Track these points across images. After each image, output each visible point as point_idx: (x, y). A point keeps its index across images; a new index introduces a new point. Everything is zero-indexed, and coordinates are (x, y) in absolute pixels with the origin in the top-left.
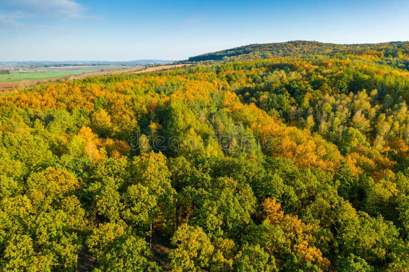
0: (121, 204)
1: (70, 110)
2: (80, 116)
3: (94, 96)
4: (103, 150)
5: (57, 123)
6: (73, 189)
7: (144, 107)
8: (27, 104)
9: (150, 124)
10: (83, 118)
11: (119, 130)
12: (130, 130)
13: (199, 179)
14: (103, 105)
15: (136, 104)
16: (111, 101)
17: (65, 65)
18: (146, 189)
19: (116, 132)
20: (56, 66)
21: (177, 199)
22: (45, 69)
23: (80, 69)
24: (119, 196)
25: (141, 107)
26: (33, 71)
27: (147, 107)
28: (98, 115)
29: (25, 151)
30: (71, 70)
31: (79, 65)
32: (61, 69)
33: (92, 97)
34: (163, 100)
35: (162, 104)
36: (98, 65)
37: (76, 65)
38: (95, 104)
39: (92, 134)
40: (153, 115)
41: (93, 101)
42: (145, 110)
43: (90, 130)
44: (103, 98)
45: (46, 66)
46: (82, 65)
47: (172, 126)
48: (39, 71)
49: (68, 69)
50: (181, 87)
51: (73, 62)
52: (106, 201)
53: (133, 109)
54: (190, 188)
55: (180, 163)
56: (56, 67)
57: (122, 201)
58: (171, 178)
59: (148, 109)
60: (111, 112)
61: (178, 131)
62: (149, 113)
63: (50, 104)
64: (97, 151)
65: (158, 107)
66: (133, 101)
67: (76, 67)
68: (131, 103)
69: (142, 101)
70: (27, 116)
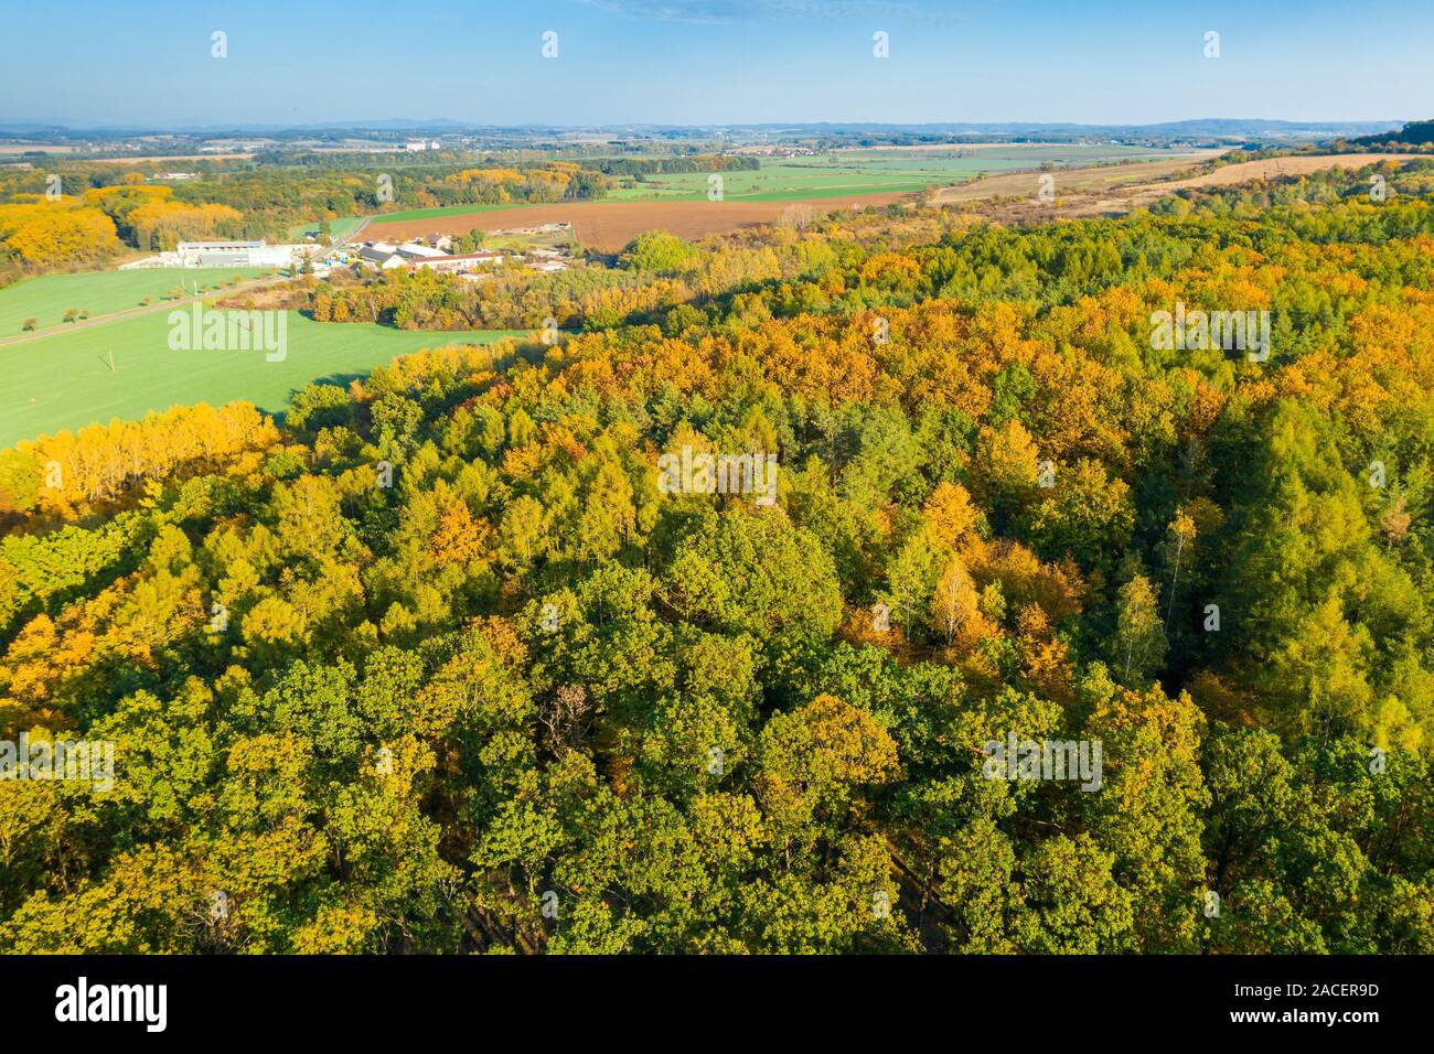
0: (1014, 888)
1: (911, 406)
2: (941, 436)
3: (997, 359)
4: (993, 594)
5: (867, 463)
6: (880, 778)
7: (1167, 417)
8: (793, 371)
9: (1174, 519)
10: (947, 446)
11: (1057, 515)
12: (1099, 520)
13: (1314, 860)
14: (1022, 397)
15: (1137, 406)
16: (1052, 384)
17: (924, 140)
18: (1107, 862)
19: (1049, 520)
20: (895, 142)
21: (1208, 930)
22: (863, 154)
23: (970, 154)
24: (1011, 857)
25: (1156, 418)
26: (824, 159)
27: (1177, 420)
28: (999, 438)
29: (768, 582)
30: (942, 157)
31: (969, 140)
32: (908, 155)
33: (987, 365)
34: (1246, 397)
35: (1237, 412)
36: (1034, 140)
37: (959, 140)
38: (994, 393)
39: (969, 511)
40: (1196, 453)
41: (989, 379)
42: (1170, 430)
43: (965, 496)
44: (1026, 373)
45: (864, 143)
46: (980, 141)
47: (1257, 546)
48: (842, 159)
49: (932, 156)
50: (1337, 329)
51: (953, 127)
52: (970, 868)
53: (1123, 423)
54: (1268, 888)
55: (1253, 765)
56: (894, 148)
57: (1018, 876)
58: (1207, 814)
59: (1179, 430)
60: (1041, 423)
61: (1276, 578)
62: (1183, 444)
63: (855, 380)
64: (974, 596)
65: (1221, 423)
66: (1127, 391)
67: (958, 146)
68: (1118, 400)
69: (1160, 399)
70: (787, 422)
